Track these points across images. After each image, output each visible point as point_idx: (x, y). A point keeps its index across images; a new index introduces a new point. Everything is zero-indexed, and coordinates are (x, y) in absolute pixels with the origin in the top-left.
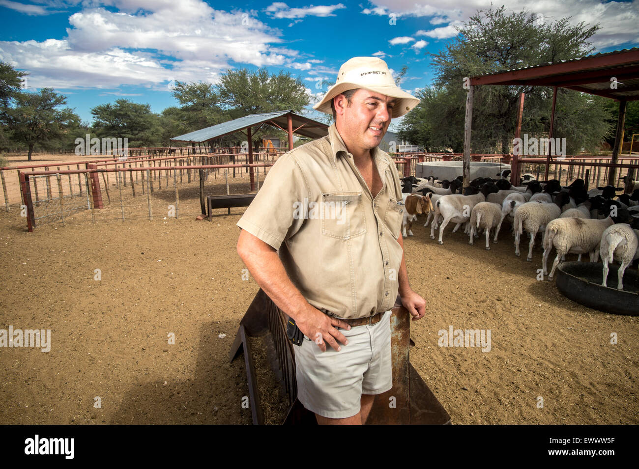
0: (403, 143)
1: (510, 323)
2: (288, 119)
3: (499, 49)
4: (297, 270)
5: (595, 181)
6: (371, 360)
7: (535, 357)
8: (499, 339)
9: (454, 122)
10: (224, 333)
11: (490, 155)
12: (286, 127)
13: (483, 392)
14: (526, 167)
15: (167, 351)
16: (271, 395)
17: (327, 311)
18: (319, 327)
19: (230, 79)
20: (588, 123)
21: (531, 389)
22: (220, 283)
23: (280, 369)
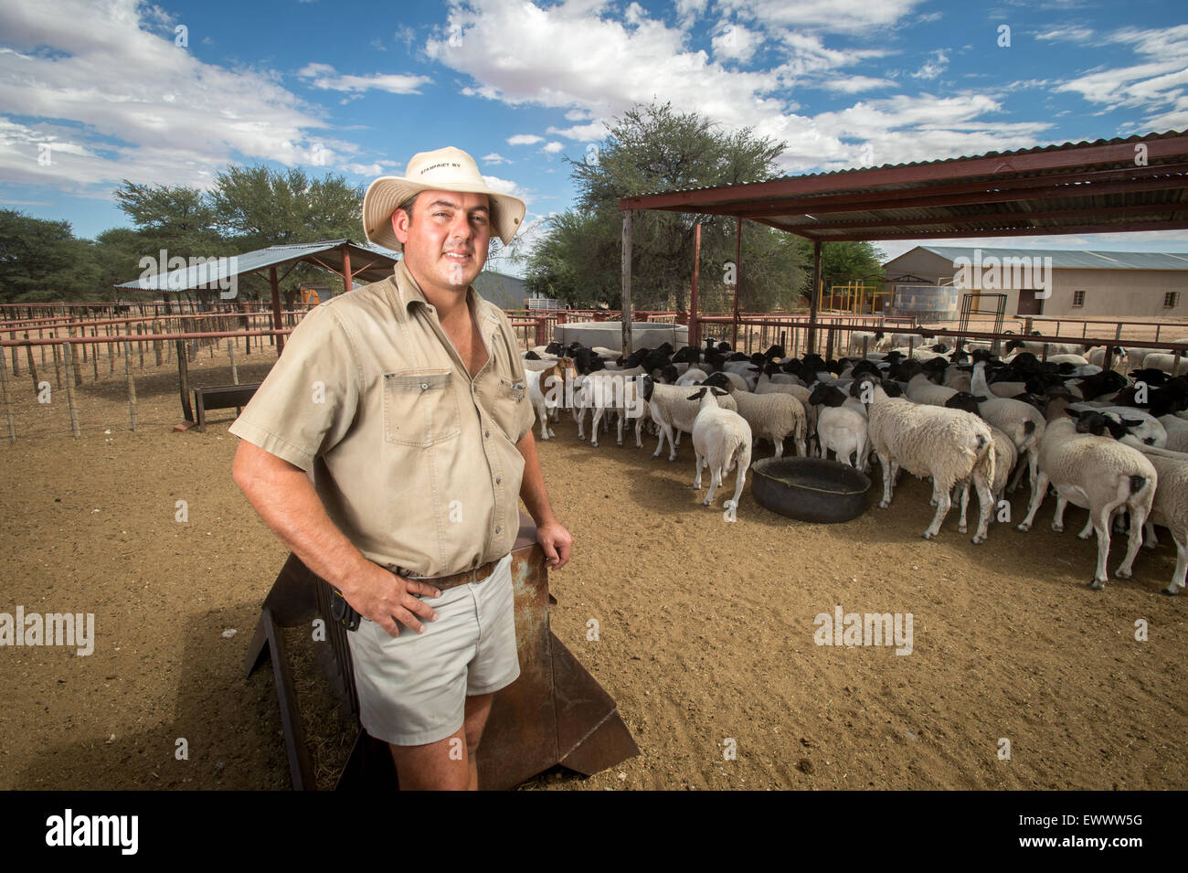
0: (535, 295)
1: (694, 553)
2: (343, 252)
3: (665, 161)
4: (346, 503)
5: (794, 348)
6: (479, 640)
7: (729, 597)
8: (680, 578)
9: (609, 264)
10: (232, 627)
11: (661, 312)
12: (340, 268)
13: (662, 658)
14: (710, 330)
15: (114, 677)
16: (324, 722)
17: (399, 568)
18: (385, 598)
19: (236, 183)
20: (781, 270)
21: (724, 641)
22: (224, 539)
23: (339, 674)
